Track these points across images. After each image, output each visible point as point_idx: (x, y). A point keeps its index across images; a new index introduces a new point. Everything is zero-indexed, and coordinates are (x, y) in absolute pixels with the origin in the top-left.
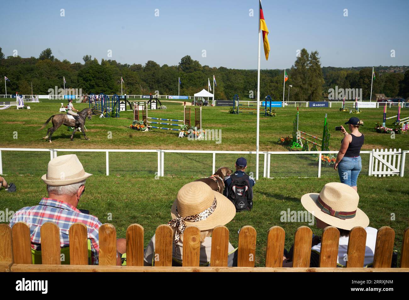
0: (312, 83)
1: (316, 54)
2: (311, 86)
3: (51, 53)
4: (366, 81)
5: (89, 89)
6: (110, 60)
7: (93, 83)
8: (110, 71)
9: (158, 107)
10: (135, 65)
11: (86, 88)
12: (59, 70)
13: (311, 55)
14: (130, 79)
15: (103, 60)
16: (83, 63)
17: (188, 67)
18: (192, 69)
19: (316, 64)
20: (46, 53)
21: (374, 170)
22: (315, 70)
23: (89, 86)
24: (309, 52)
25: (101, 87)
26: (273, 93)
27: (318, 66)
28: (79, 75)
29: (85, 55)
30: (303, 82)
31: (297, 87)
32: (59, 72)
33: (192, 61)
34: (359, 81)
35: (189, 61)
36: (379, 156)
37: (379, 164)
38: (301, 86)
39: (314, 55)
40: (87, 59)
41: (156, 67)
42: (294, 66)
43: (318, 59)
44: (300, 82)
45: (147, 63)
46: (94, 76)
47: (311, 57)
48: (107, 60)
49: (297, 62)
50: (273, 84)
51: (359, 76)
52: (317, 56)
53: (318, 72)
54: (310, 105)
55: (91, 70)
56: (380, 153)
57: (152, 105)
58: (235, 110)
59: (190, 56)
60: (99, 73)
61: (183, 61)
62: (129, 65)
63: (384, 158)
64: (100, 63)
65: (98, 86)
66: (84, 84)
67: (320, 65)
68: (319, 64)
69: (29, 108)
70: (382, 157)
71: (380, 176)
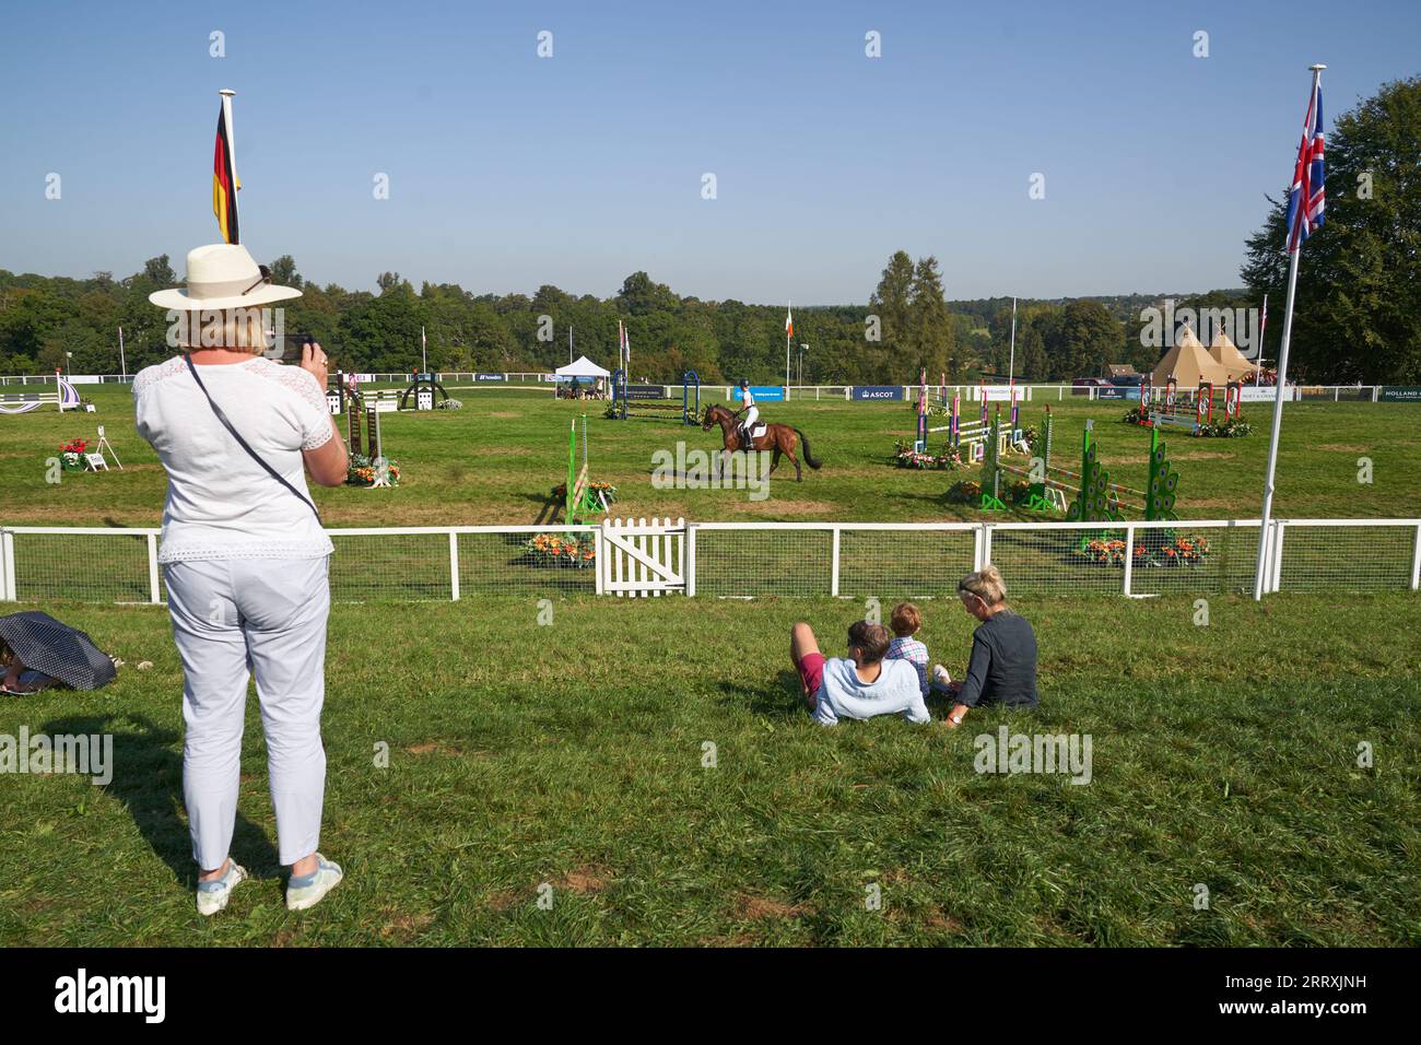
0: (922, 339)
1: (931, 265)
2: (919, 346)
3: (294, 268)
4: (1081, 332)
5: (369, 358)
6: (445, 285)
7: (378, 342)
8: (422, 313)
9: (440, 403)
10: (511, 297)
11: (359, 355)
12: (299, 310)
13: (918, 269)
14: (485, 332)
15: (426, 285)
16: (377, 292)
17: (642, 301)
18: (651, 304)
19: (933, 289)
20: (279, 269)
21: (614, 579)
22: (927, 307)
23: (367, 351)
24: (915, 261)
25: (399, 352)
26: (844, 365)
27: (938, 296)
28: (344, 323)
29: (384, 273)
30: (898, 336)
31: (885, 348)
32: (301, 316)
33: (651, 285)
34: (1064, 333)
35: (645, 287)
36: (625, 537)
37: (625, 560)
38: (892, 346)
39: (927, 267)
40: (386, 281)
41: (561, 300)
42: (876, 295)
43: (937, 276)
44: (891, 336)
45: (538, 290)
46: (381, 325)
47: (919, 274)
48: (438, 285)
49: (883, 287)
50: (842, 343)
51: (1065, 320)
52: (933, 271)
53: (935, 310)
54: (857, 395)
55: (373, 311)
56: (625, 531)
57: (420, 399)
58: (616, 410)
59: (645, 274)
60: (393, 317)
61: (630, 285)
62: (497, 298)
63: (637, 544)
64: (418, 291)
65: (392, 350)
66: (356, 346)
67: (942, 293)
68: (941, 289)
69: (91, 408)
70: (631, 540)
71: (632, 594)
